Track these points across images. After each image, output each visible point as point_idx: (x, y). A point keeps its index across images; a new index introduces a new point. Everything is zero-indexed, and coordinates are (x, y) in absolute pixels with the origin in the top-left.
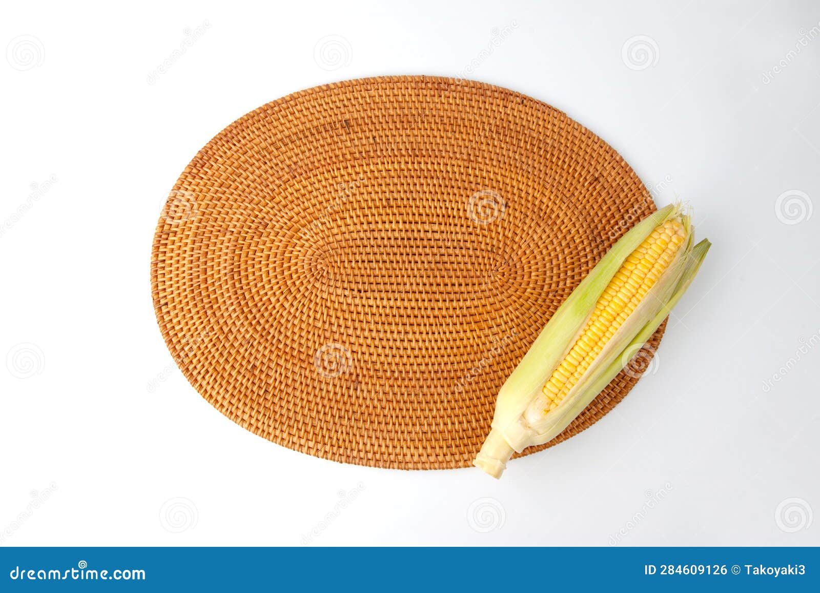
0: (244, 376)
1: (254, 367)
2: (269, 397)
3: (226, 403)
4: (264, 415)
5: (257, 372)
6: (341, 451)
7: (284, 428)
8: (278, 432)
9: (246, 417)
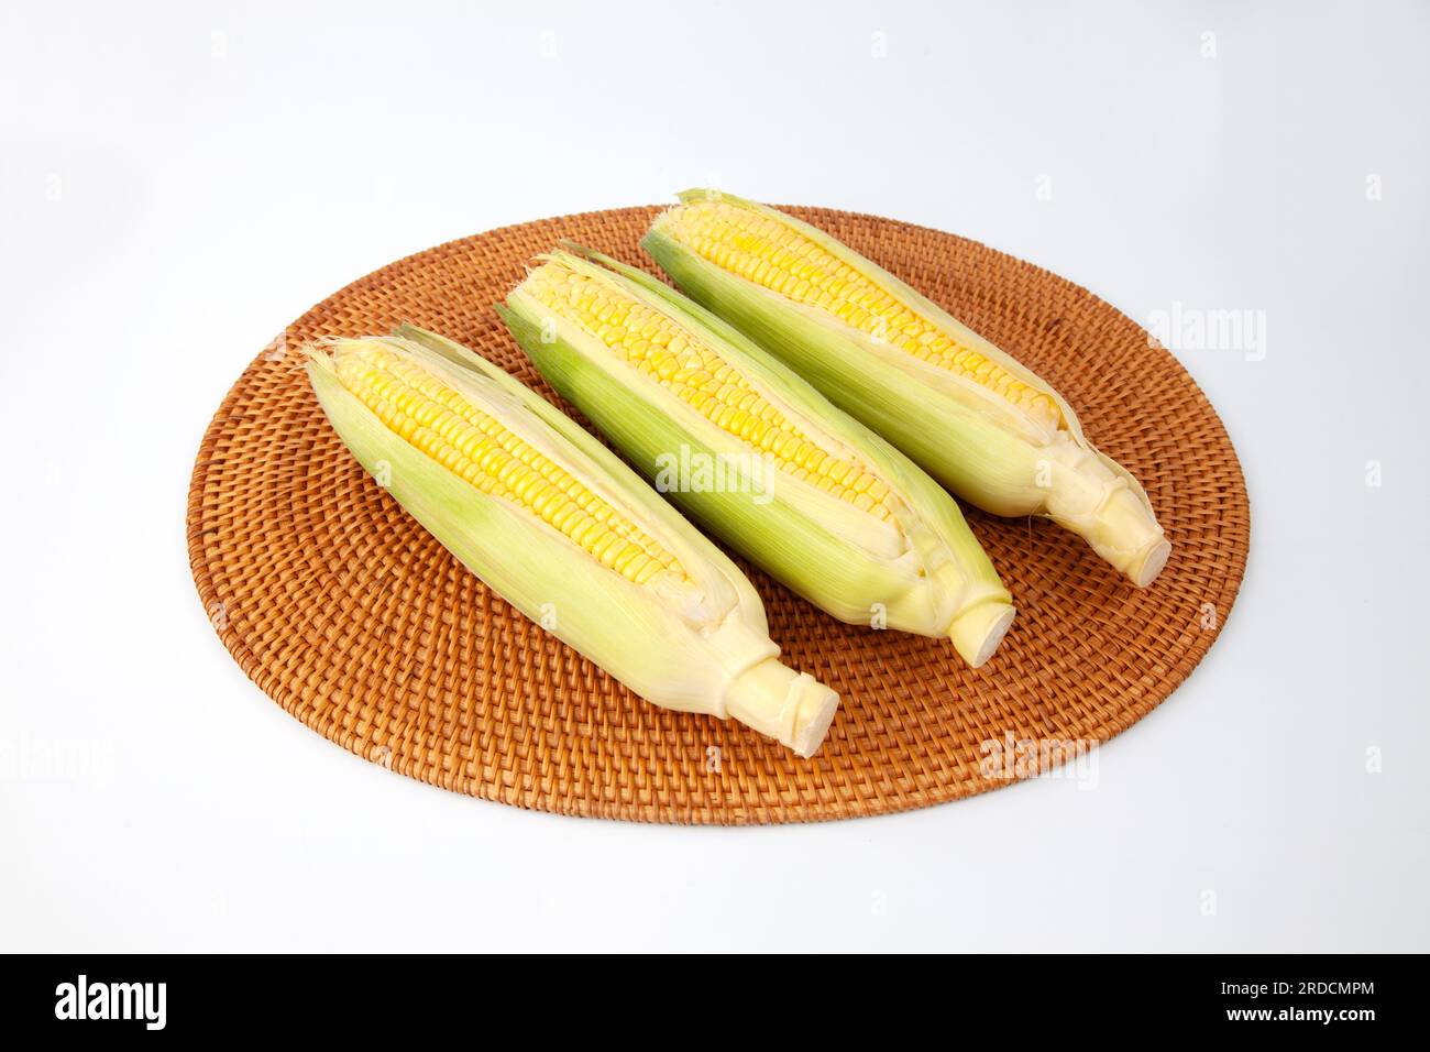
0: (366, 649)
1: (390, 630)
2: (418, 686)
3: (319, 702)
4: (405, 721)
5: (395, 640)
6: (578, 788)
7: (448, 746)
8: (433, 756)
9: (362, 728)
